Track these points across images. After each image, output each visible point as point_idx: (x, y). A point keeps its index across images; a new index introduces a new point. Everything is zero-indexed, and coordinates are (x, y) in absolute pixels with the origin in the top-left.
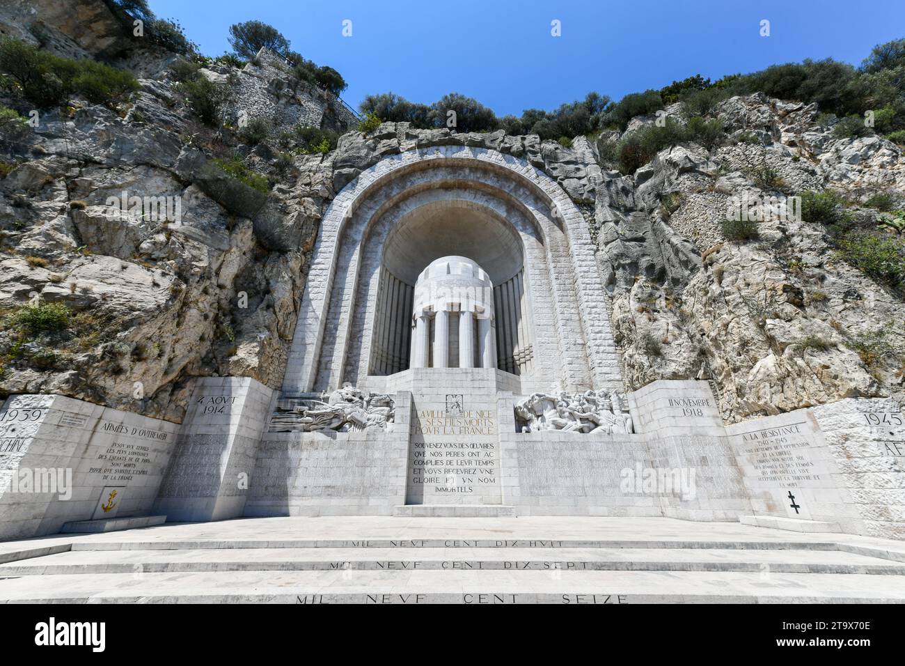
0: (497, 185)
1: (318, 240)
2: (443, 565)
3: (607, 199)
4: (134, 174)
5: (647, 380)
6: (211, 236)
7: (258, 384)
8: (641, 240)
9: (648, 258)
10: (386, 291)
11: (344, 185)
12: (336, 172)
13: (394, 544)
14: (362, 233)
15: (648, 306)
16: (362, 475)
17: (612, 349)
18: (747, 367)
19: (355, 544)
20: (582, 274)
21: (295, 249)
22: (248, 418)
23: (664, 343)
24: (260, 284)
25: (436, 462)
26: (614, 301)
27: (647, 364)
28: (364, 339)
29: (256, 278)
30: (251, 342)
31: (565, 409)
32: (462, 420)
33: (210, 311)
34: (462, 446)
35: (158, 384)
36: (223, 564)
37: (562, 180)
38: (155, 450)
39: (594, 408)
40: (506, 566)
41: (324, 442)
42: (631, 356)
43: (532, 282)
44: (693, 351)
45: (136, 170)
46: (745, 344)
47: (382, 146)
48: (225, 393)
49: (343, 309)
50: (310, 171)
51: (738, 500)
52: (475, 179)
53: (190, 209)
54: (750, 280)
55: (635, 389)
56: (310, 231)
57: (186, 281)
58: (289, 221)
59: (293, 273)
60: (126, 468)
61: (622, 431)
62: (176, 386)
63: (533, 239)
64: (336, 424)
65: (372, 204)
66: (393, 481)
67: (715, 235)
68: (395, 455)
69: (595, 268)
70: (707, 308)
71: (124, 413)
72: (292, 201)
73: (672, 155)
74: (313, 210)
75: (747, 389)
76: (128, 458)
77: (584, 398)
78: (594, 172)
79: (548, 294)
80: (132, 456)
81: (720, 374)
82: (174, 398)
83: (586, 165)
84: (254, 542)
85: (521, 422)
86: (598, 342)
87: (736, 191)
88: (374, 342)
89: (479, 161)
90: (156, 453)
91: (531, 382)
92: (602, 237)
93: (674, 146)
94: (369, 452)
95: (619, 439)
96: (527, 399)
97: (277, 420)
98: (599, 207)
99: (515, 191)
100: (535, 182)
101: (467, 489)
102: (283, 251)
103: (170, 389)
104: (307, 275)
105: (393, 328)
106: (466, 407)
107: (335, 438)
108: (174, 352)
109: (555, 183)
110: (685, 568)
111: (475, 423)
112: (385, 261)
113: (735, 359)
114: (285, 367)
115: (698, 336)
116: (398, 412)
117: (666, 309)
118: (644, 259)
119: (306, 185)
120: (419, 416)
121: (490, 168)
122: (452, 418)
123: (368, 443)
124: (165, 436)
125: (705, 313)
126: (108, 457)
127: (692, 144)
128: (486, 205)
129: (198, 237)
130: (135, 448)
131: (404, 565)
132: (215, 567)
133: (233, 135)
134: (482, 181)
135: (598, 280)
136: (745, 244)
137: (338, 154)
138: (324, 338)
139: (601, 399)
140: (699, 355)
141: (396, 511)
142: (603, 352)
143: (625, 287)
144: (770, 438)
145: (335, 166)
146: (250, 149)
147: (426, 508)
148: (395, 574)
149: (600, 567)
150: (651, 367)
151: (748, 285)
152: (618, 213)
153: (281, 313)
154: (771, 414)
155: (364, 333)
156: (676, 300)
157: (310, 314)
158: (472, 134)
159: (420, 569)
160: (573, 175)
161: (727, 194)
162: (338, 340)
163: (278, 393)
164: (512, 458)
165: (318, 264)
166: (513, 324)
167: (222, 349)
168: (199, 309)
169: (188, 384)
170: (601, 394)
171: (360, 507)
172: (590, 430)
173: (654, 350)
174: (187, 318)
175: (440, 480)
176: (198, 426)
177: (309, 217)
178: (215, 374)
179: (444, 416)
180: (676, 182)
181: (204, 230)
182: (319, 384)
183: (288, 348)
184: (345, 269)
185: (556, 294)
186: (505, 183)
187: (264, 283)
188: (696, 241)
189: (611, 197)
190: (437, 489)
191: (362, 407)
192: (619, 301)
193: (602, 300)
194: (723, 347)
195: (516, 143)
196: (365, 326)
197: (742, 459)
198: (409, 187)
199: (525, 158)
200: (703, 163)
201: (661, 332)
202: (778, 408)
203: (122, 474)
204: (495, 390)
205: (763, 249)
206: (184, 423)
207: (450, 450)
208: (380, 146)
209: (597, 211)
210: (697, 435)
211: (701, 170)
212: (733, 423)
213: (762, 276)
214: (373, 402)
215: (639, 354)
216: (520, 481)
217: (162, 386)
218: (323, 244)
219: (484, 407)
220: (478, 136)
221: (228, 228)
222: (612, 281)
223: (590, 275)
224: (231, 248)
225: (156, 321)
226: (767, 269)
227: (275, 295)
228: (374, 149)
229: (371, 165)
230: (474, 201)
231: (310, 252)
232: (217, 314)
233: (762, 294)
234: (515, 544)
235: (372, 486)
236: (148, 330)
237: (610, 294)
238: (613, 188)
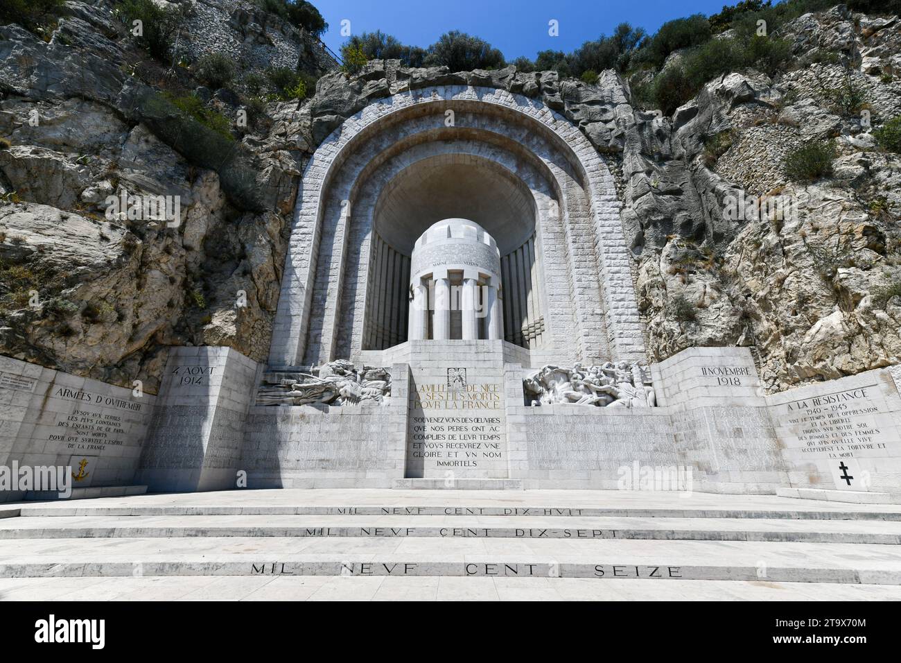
0: (506, 134)
1: (298, 200)
2: (442, 532)
3: (639, 145)
4: (64, 108)
5: (677, 348)
6: (168, 187)
7: (237, 354)
8: (677, 193)
9: (685, 213)
10: (379, 262)
11: (326, 136)
12: (315, 119)
13: (385, 511)
14: (349, 193)
15: (682, 267)
16: (357, 448)
17: (636, 318)
18: (802, 328)
19: (341, 512)
20: (605, 235)
21: (273, 210)
22: (229, 389)
23: (699, 307)
24: (234, 248)
25: (438, 437)
26: (641, 265)
27: (677, 331)
28: (356, 312)
29: (228, 241)
30: (227, 310)
31: (579, 382)
32: (465, 394)
33: (176, 274)
34: (465, 420)
35: (122, 351)
36: (179, 529)
37: (585, 124)
38: (128, 421)
39: (613, 380)
40: (518, 533)
41: (316, 416)
42: (658, 325)
43: (545, 248)
44: (733, 315)
45: (68, 103)
46: (803, 300)
47: (368, 89)
48: (201, 363)
49: (331, 278)
50: (285, 119)
51: (773, 474)
52: (480, 128)
53: (140, 155)
54: (821, 224)
55: (660, 360)
56: (289, 190)
57: (142, 237)
58: (264, 177)
59: (272, 237)
60: (95, 437)
61: (643, 404)
62: (146, 355)
63: (547, 198)
64: (327, 397)
65: (359, 160)
66: (391, 454)
67: (776, 175)
68: (393, 429)
69: (620, 228)
70: (757, 264)
71: (83, 379)
72: (265, 154)
73: (725, 82)
74: (291, 165)
75: (801, 352)
76: (95, 428)
77: (602, 370)
78: (624, 113)
79: (563, 260)
80: (101, 426)
81: (766, 339)
82: (145, 367)
83: (614, 105)
84: (225, 509)
85: (531, 395)
86: (619, 311)
87: (806, 121)
88: (367, 315)
89: (485, 103)
90: (130, 424)
91: (541, 355)
92: (630, 191)
93: (728, 73)
94: (365, 425)
95: (641, 413)
96: (537, 372)
97: (264, 394)
98: (628, 155)
99: (528, 141)
100: (552, 127)
101: (471, 463)
102: (258, 211)
103: (139, 358)
104: (288, 240)
105: (388, 303)
106: (470, 381)
107: (327, 411)
108: (138, 317)
109: (576, 129)
110: (739, 537)
111: (479, 397)
112: (377, 227)
113: (788, 320)
114: (270, 340)
115: (742, 298)
116: (394, 385)
117: (704, 270)
118: (679, 215)
119: (281, 135)
120: (418, 389)
121: (498, 112)
122: (454, 392)
123: (363, 416)
124: (138, 407)
125: (754, 270)
126: (70, 425)
127: (750, 70)
128: (492, 159)
129: (153, 188)
130: (103, 417)
131: (394, 532)
132: (170, 533)
133: (192, 76)
134: (488, 129)
135: (623, 242)
136: (814, 183)
137: (318, 99)
138: (311, 310)
139: (620, 371)
140: (741, 319)
141: (395, 484)
142: (625, 322)
143: (655, 247)
144: (824, 405)
145: (313, 113)
146: (213, 93)
147: (426, 481)
148: (382, 541)
149: (632, 535)
150: (682, 333)
151: (816, 230)
152: (651, 162)
153: (261, 280)
154: (828, 379)
155: (356, 304)
156: (716, 260)
157: (294, 284)
158: (476, 71)
159: (414, 536)
160: (598, 118)
161: (794, 126)
162: (327, 312)
163: (263, 366)
164: (520, 432)
165: (300, 227)
166: (522, 297)
167: (194, 317)
168: (162, 270)
169: (160, 353)
170: (622, 366)
171: (357, 480)
172: (607, 403)
173: (687, 314)
174: (149, 280)
175: (441, 454)
176: (175, 398)
177: (286, 173)
178: (188, 343)
179: (445, 390)
180: (727, 117)
181: (159, 180)
182: (308, 359)
183: (272, 320)
184: (332, 235)
185: (573, 259)
186: (515, 131)
187: (238, 247)
188: (749, 186)
189: (643, 143)
190: (439, 463)
191: (355, 381)
192: (647, 265)
193: (627, 264)
194: (774, 307)
195: (529, 81)
196: (357, 298)
197: (784, 431)
198: (402, 139)
199: (540, 99)
200: (764, 91)
201: (697, 295)
202: (841, 371)
203: (90, 444)
204: (501, 363)
205: (841, 187)
206: (160, 394)
207: (453, 424)
208: (366, 87)
209: (626, 161)
210: (732, 406)
211: (761, 99)
212: (776, 392)
213: (837, 218)
214: (367, 376)
215: (668, 321)
216: (528, 454)
217: (129, 354)
218: (305, 206)
219: (490, 381)
220: (484, 73)
221: (188, 179)
222: (639, 243)
223: (614, 236)
224: (194, 203)
225: (108, 279)
226: (844, 209)
227: (252, 260)
228: (359, 92)
229: (356, 111)
230: (479, 155)
231: (290, 214)
232: (186, 279)
233: (834, 240)
234: (526, 512)
235: (368, 460)
236: (98, 288)
237: (636, 257)
238: (646, 132)
